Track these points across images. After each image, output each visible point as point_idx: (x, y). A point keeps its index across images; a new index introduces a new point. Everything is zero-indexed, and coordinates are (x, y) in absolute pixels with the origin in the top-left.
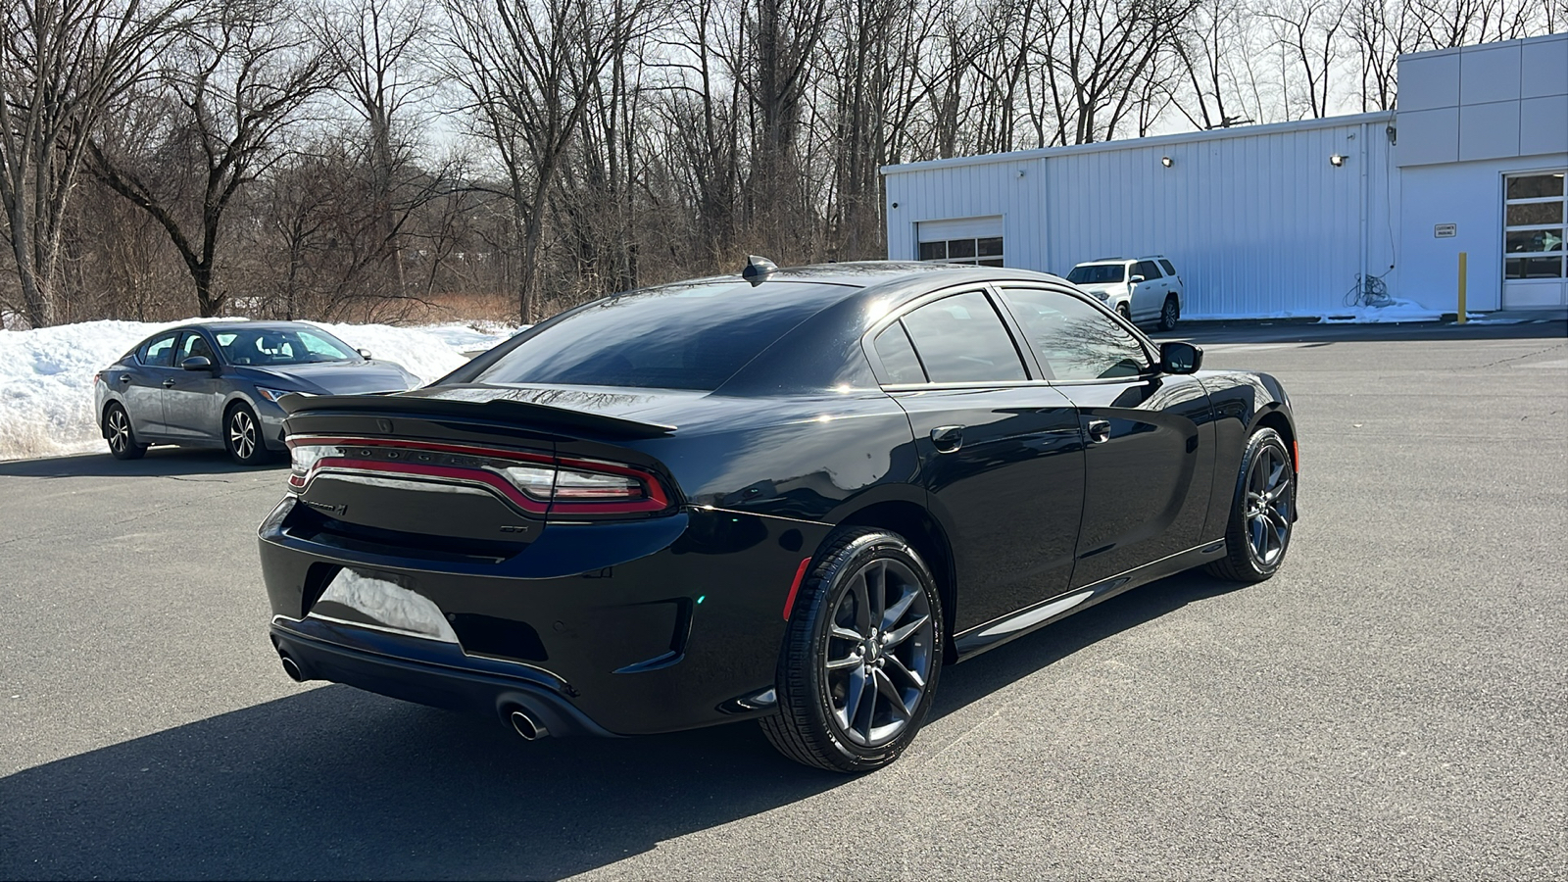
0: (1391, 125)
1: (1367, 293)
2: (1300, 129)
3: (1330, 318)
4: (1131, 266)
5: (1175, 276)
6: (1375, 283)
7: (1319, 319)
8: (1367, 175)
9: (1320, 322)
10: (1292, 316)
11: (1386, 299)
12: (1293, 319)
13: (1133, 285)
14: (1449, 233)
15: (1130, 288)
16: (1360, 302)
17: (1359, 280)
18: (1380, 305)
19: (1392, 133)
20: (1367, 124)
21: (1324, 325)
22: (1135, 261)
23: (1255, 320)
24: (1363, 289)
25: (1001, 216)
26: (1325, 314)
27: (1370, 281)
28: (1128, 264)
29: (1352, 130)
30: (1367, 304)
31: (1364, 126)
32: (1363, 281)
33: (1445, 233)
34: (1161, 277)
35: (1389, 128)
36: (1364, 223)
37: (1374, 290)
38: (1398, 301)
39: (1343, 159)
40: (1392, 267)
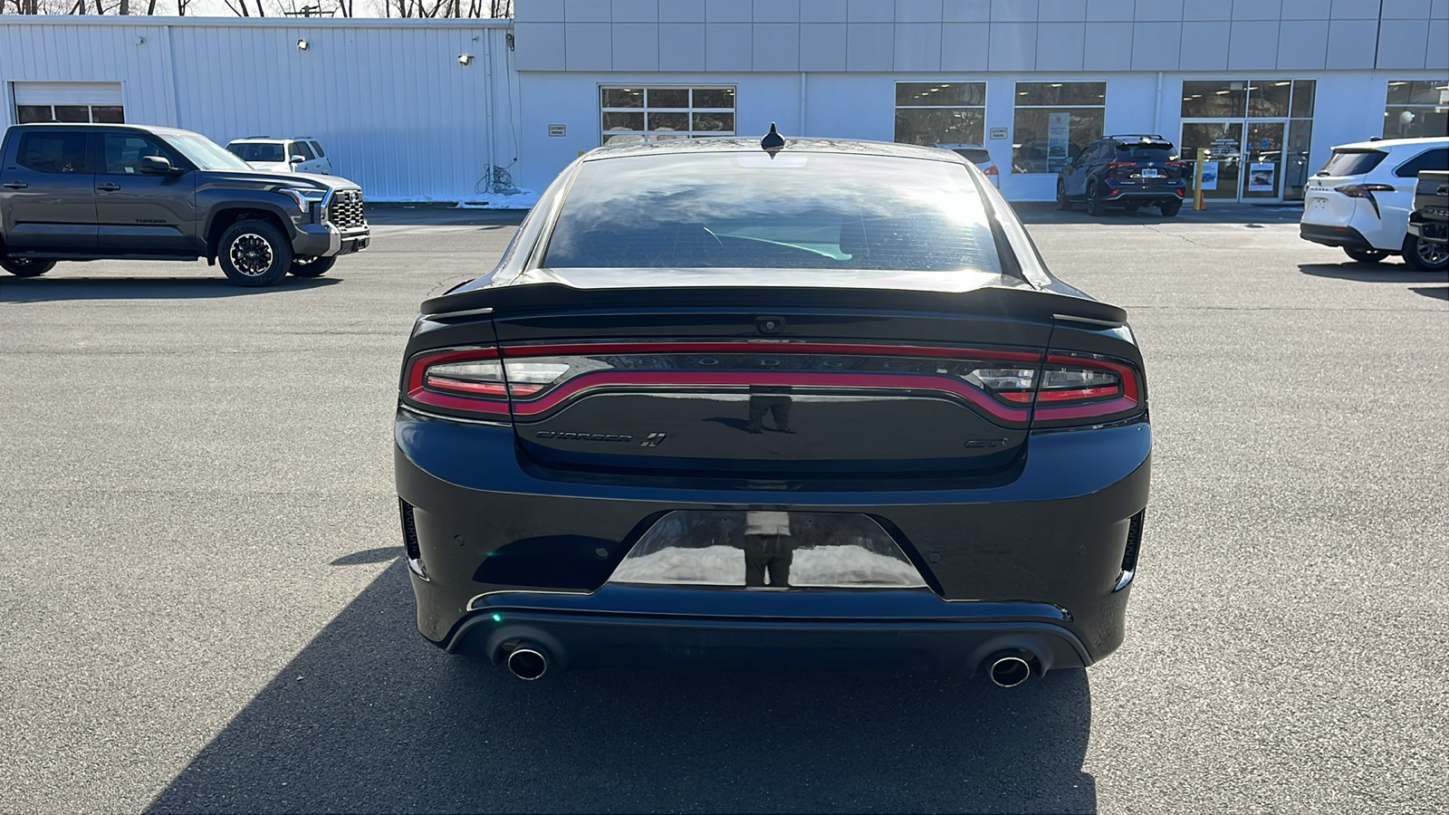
0: (509, 32)
1: (495, 182)
2: (430, 26)
3: (466, 203)
4: (290, 145)
5: (325, 158)
6: (502, 173)
7: (457, 204)
8: (491, 75)
9: (458, 206)
10: (432, 201)
11: (512, 188)
12: (433, 203)
13: (294, 165)
14: (560, 133)
15: (291, 168)
16: (490, 190)
17: (489, 170)
18: (508, 193)
19: (511, 40)
20: (489, 29)
21: (462, 209)
22: (292, 141)
23: (399, 203)
24: (492, 177)
25: (120, 83)
26: (462, 198)
27: (498, 171)
28: (287, 143)
29: (477, 33)
30: (497, 191)
31: (486, 30)
32: (492, 171)
33: (557, 132)
34: (314, 158)
35: (508, 35)
36: (490, 119)
37: (501, 179)
38: (523, 190)
39: (469, 58)
40: (515, 160)
